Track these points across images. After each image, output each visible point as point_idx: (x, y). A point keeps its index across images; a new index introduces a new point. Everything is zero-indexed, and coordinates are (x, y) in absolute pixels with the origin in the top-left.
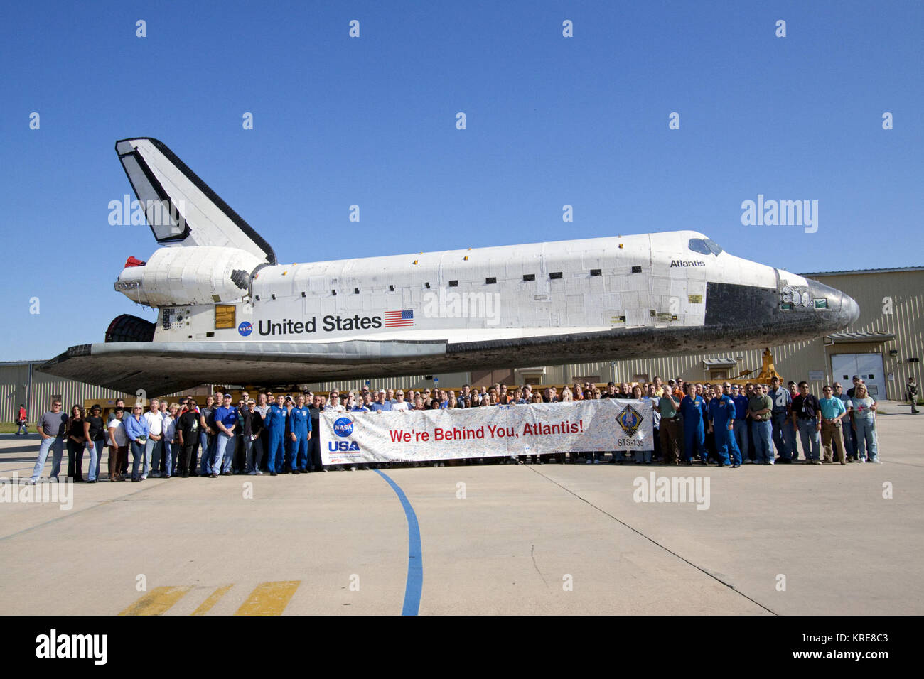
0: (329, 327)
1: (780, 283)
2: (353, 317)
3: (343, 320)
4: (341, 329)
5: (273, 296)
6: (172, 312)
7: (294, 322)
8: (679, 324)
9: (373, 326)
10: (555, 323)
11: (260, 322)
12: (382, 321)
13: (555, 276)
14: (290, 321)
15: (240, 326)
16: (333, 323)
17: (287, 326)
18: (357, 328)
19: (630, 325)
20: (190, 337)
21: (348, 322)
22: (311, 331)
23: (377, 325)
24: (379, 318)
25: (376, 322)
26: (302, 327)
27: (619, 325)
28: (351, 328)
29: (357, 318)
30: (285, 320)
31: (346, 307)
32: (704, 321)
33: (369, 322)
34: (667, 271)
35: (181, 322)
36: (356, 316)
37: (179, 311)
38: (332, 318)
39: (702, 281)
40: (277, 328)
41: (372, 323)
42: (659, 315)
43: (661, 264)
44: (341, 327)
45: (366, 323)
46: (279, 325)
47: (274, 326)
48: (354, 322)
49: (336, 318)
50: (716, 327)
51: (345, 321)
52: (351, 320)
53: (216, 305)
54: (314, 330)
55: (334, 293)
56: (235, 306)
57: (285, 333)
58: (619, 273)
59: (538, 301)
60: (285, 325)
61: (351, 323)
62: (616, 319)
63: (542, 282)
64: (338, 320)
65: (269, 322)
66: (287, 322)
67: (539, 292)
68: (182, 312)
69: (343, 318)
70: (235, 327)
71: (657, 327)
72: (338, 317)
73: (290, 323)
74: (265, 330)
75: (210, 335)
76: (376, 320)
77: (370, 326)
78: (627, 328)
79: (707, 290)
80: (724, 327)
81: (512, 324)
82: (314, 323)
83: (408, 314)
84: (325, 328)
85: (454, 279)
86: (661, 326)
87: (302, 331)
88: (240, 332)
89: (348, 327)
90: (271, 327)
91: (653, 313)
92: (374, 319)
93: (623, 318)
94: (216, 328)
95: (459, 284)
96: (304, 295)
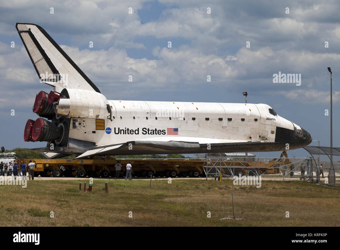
0: (145, 133)
1: (295, 128)
2: (154, 129)
3: (150, 130)
4: (149, 134)
5: (121, 117)
6: (76, 121)
7: (130, 129)
8: (268, 141)
9: (162, 134)
10: (228, 138)
11: (115, 128)
12: (166, 132)
13: (230, 120)
14: (128, 129)
15: (106, 129)
16: (146, 131)
17: (127, 131)
18: (156, 134)
19: (253, 140)
20: (85, 133)
21: (152, 131)
22: (137, 134)
23: (164, 133)
24: (165, 131)
25: (163, 132)
26: (133, 132)
27: (249, 140)
28: (154, 134)
29: (156, 130)
30: (126, 128)
31: (151, 125)
32: (274, 140)
33: (161, 132)
34: (265, 121)
35: (81, 126)
36: (156, 129)
37: (80, 121)
38: (146, 129)
39: (275, 126)
40: (122, 131)
41: (162, 133)
42: (262, 137)
43: (264, 119)
44: (150, 133)
45: (160, 132)
46: (123, 130)
47: (121, 130)
48: (155, 131)
49: (147, 129)
50: (278, 143)
51: (151, 131)
52: (153, 130)
53: (96, 119)
54: (138, 133)
55: (147, 118)
56: (104, 120)
57: (126, 134)
58: (250, 120)
59: (223, 129)
60: (126, 130)
61: (154, 132)
62: (248, 138)
63: (225, 121)
64: (148, 130)
65: (119, 128)
66: (127, 129)
67: (224, 125)
68: (81, 121)
69: (150, 129)
70: (104, 130)
71: (261, 142)
72: (148, 129)
73: (128, 130)
74: (117, 132)
75: (94, 132)
76: (164, 131)
77: (161, 134)
78: (252, 141)
79: (276, 129)
80: (280, 143)
81: (214, 137)
82: (138, 131)
83: (176, 130)
84: (143, 133)
85: (194, 117)
86: (262, 142)
87: (133, 134)
88: (106, 132)
89: (152, 133)
90: (120, 131)
91: (260, 136)
92: (163, 131)
93: (251, 138)
94: (96, 130)
95: (196, 119)
96: (134, 118)
